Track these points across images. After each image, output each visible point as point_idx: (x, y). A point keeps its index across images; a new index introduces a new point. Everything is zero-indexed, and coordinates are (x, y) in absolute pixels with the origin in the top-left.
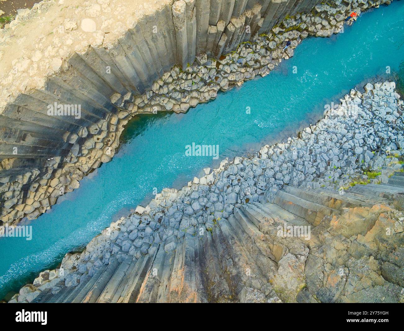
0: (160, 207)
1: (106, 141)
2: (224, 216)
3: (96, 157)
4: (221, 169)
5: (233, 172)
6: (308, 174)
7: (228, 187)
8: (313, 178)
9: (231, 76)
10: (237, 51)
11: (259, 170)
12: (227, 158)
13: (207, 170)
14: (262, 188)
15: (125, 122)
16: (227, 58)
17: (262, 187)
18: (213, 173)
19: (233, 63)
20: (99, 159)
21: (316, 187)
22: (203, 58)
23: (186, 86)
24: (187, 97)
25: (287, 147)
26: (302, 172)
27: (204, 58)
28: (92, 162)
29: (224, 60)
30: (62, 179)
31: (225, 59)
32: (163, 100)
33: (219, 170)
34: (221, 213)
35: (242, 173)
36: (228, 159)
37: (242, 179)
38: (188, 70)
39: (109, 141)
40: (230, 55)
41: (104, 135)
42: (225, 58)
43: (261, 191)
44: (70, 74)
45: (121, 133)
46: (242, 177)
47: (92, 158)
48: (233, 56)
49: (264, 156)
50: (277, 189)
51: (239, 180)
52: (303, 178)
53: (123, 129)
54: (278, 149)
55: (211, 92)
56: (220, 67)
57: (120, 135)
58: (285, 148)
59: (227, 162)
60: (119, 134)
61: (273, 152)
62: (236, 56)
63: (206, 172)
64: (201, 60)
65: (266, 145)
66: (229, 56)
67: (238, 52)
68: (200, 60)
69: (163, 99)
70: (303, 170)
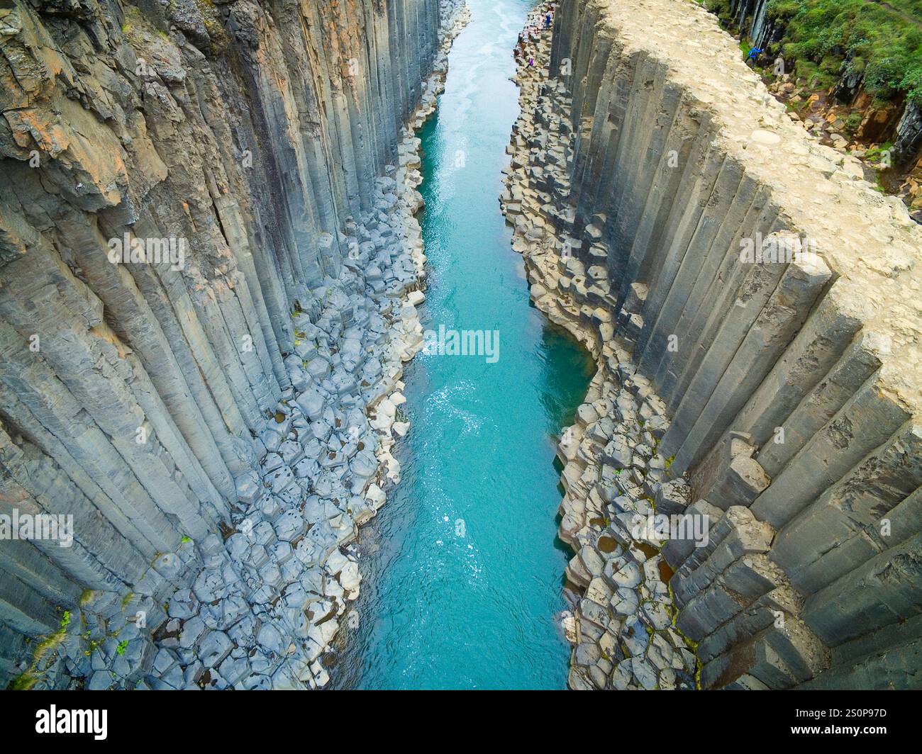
0: (397, 318)
1: (569, 298)
2: (294, 357)
3: (548, 277)
4: (384, 452)
5: (359, 460)
6: (195, 611)
7: (338, 422)
8: (173, 614)
9: (604, 593)
10: (675, 631)
11: (314, 514)
12: (397, 481)
13: (401, 428)
14: (274, 473)
15: (590, 345)
16: (662, 587)
17: (277, 476)
18: (389, 433)
19: (641, 603)
20: (542, 281)
21: (151, 577)
22: (677, 491)
23: (618, 446)
24: (589, 454)
25: (309, 644)
26: (215, 603)
27: (675, 493)
28: (544, 269)
29: (656, 570)
30: (539, 231)
31: (657, 577)
32: (605, 406)
33: (387, 448)
34: (303, 354)
35: (340, 472)
36: (395, 480)
37: (331, 463)
38: (657, 458)
39: (567, 302)
40: (667, 601)
41: (581, 288)
42: (662, 580)
43: (269, 466)
44: (686, 127)
45: (573, 331)
46: (333, 469)
47: (550, 271)
48: (661, 607)
49: (336, 562)
50: (243, 492)
51: (333, 456)
52: (199, 586)
53: (579, 338)
54: (324, 614)
55: (580, 519)
56: (638, 551)
57: (570, 329)
58: (309, 638)
59: (390, 475)
60: (573, 327)
61: (329, 594)
62: (660, 617)
63: (400, 424)
64: (672, 487)
65: (357, 593)
66: (667, 595)
67: (670, 631)
68: (673, 484)
69: (608, 407)
70: (215, 609)
